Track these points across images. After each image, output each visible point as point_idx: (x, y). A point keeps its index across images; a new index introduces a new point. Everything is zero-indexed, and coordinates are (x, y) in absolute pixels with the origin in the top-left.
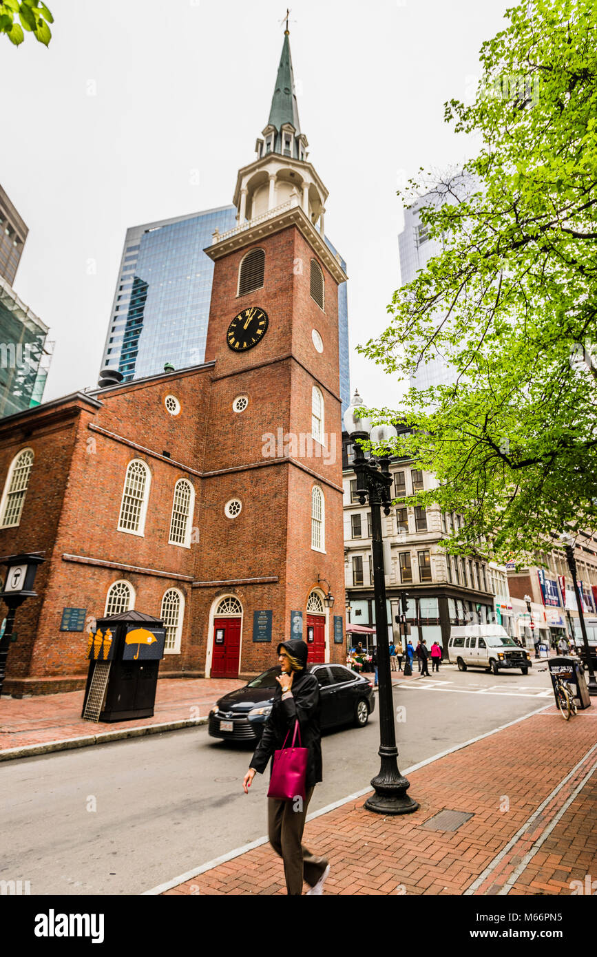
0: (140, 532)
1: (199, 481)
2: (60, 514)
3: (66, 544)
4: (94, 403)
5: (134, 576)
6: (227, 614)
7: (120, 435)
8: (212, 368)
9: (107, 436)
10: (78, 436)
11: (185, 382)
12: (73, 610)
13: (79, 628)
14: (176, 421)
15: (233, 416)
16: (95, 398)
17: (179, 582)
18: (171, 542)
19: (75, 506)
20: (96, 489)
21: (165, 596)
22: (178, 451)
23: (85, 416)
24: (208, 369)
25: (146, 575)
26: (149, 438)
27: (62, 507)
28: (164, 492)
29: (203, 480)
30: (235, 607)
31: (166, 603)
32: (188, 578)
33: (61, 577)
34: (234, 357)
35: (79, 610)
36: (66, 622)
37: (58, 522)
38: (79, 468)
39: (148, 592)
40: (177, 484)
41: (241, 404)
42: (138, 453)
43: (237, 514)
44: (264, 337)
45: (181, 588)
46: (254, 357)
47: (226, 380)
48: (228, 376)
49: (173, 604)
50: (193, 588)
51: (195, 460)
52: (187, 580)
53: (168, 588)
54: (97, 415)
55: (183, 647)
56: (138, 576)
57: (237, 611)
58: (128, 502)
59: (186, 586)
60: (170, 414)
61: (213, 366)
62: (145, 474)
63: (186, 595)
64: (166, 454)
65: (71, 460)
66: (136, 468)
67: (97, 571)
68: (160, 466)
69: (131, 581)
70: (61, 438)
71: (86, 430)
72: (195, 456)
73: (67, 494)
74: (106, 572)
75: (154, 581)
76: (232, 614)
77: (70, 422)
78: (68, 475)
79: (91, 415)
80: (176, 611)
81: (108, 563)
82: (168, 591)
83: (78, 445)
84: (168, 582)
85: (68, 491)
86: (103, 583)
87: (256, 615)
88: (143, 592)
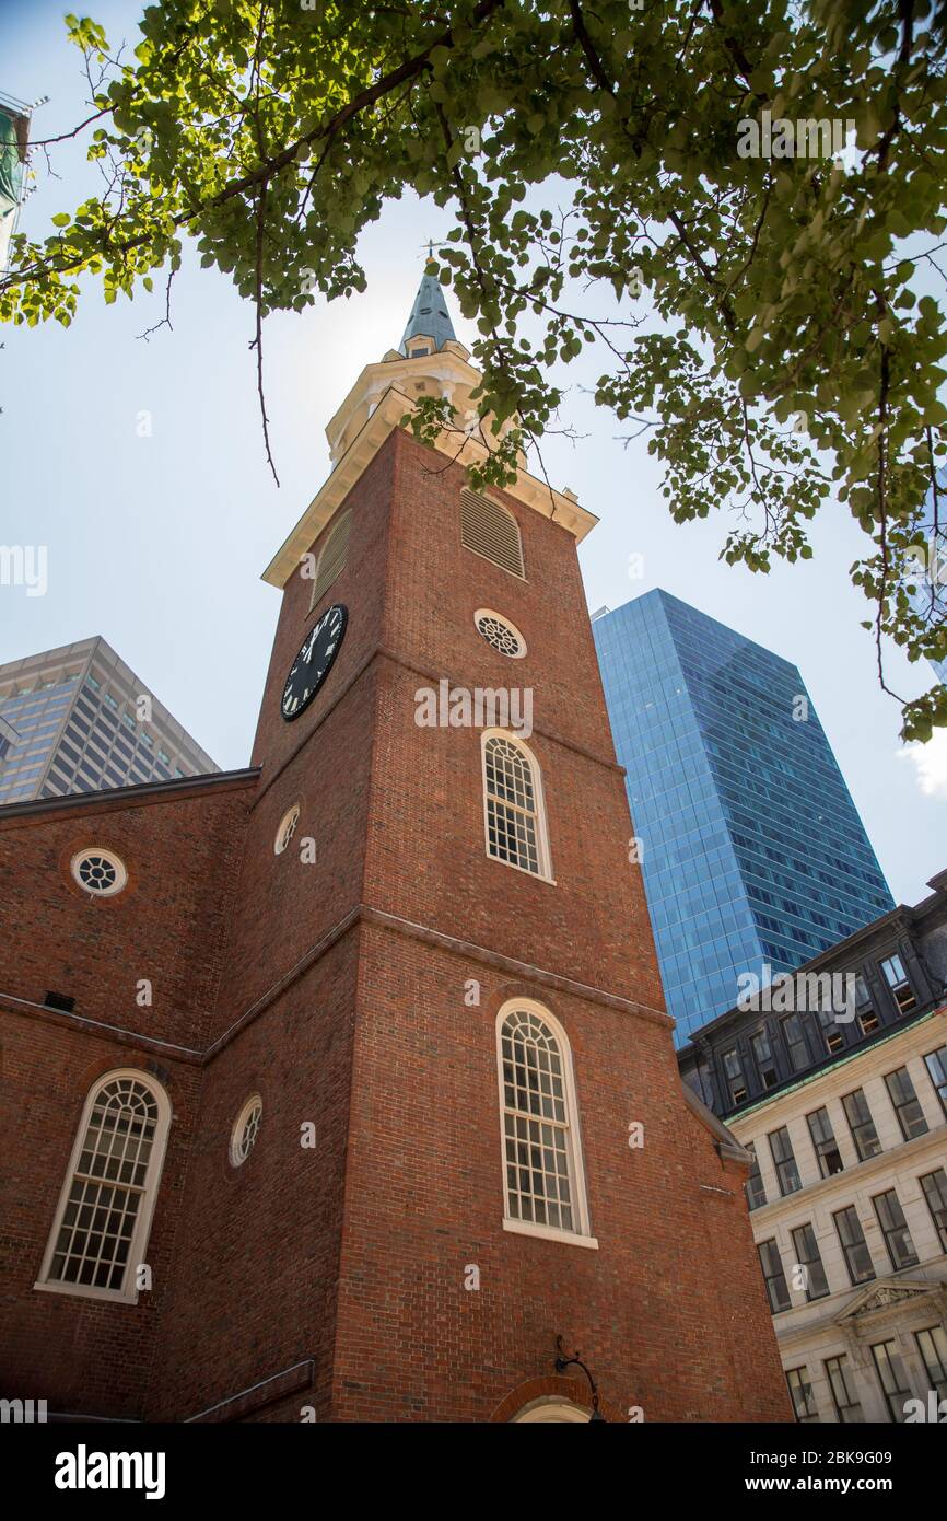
1: (190, 1075)
8: (251, 783)
11: (143, 817)
18: (51, 1284)
22: (110, 991)
24: (239, 785)
29: (204, 1071)
34: (289, 736)
40: (100, 1087)
41: (291, 831)
47: (270, 793)
51: (178, 1015)
61: (257, 777)
64: (59, 1001)
72: (180, 1005)
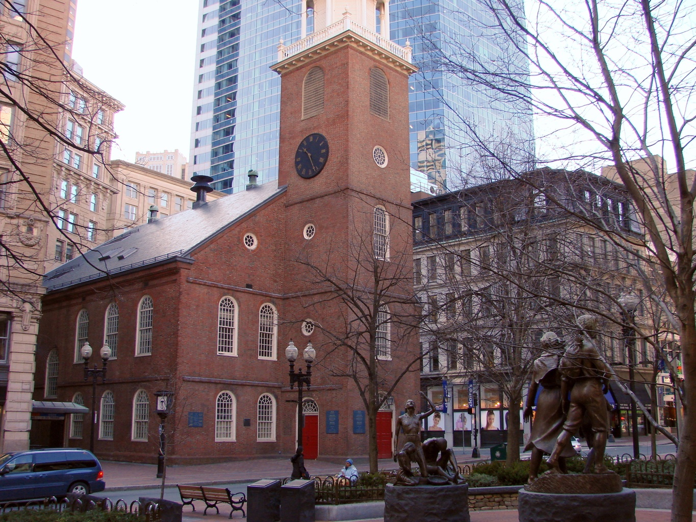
0: (235, 353)
1: (281, 302)
2: (177, 349)
3: (184, 369)
4: (188, 261)
5: (234, 387)
6: (308, 412)
7: (210, 281)
8: (284, 194)
9: (201, 284)
10: (181, 290)
11: (259, 217)
12: (194, 413)
13: (200, 425)
14: (255, 255)
15: (305, 243)
16: (188, 257)
17: (270, 389)
18: (260, 358)
19: (186, 341)
20: (198, 327)
21: (259, 399)
22: (259, 281)
23: (184, 272)
24: (281, 196)
25: (243, 385)
26: (233, 276)
27: (177, 344)
28: (250, 318)
29: (284, 301)
30: (314, 407)
31: (261, 404)
32: (276, 384)
33: (184, 391)
34: (302, 183)
35: (198, 413)
36: (191, 421)
37: (177, 355)
38: (184, 313)
39: (246, 397)
40: (261, 308)
41: (310, 231)
42: (226, 291)
43: (312, 332)
44: (326, 166)
45: (273, 393)
46: (318, 185)
47: (297, 207)
48: (298, 203)
49: (267, 405)
50: (282, 392)
51: (275, 284)
52: (277, 386)
53: (261, 393)
54: (192, 269)
55: (278, 436)
56: (236, 386)
57: (315, 410)
58: (223, 332)
59: (276, 390)
60: (248, 250)
61: (286, 192)
62: (233, 306)
63: (276, 397)
64: (249, 286)
65: (179, 309)
66: (226, 303)
67: (206, 385)
68: (244, 297)
69: (232, 390)
70: (170, 290)
71: (186, 284)
72: (275, 281)
73: (179, 334)
74: (213, 386)
75: (249, 389)
76: (312, 412)
77: (174, 278)
78: (178, 320)
79: (187, 270)
80: (270, 410)
81: (213, 380)
82: (262, 396)
83: (182, 297)
84: (260, 389)
85: (180, 332)
86: (212, 394)
87: (328, 413)
88: (242, 398)
